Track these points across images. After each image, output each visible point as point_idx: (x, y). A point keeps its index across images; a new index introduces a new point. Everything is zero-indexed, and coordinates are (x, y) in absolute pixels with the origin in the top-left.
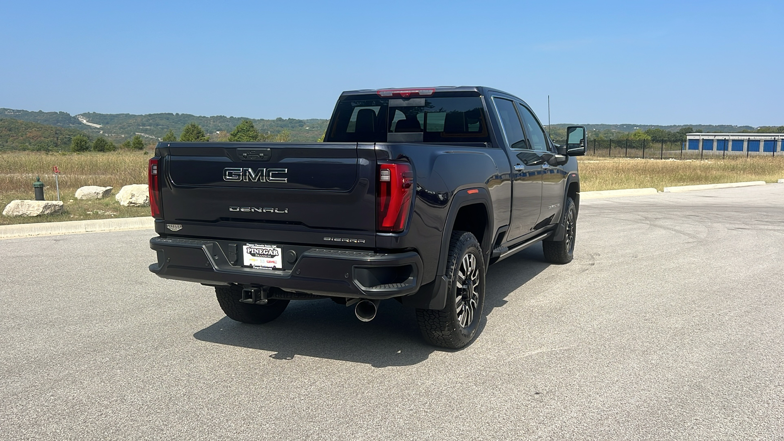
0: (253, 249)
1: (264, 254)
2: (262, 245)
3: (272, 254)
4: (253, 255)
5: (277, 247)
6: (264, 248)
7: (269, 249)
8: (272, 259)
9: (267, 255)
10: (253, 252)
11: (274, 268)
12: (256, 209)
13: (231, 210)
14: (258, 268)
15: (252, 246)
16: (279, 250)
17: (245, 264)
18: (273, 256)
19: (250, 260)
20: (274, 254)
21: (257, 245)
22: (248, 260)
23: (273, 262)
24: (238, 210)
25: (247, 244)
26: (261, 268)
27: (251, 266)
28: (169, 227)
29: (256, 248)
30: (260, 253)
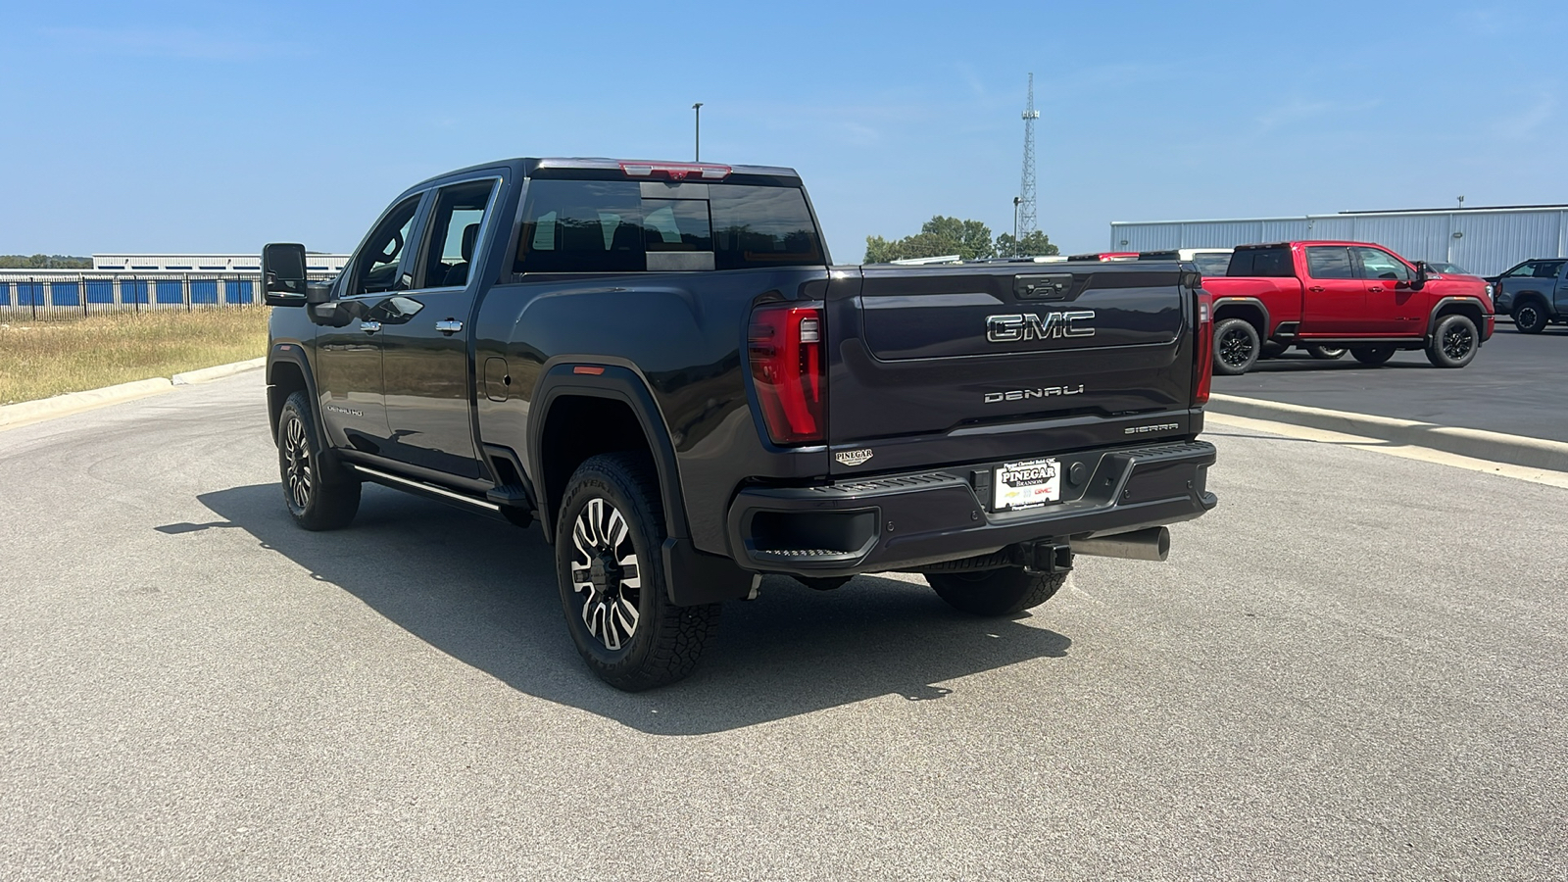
0: (1012, 474)
1: (1032, 479)
2: (1031, 463)
3: (1044, 476)
4: (1012, 484)
5: (1056, 461)
6: (1031, 467)
7: (1039, 467)
8: (1043, 487)
9: (1037, 479)
10: (1012, 480)
11: (1048, 503)
12: (1033, 393)
13: (987, 400)
14: (1020, 508)
15: (1012, 467)
16: (1057, 466)
17: (997, 507)
18: (1045, 480)
19: (1007, 495)
20: (1048, 476)
21: (1023, 464)
22: (1003, 496)
23: (1046, 491)
24: (1001, 398)
25: (1005, 465)
26: (1026, 507)
27: (1008, 508)
28: (840, 460)
29: (1019, 469)
30: (1025, 478)
